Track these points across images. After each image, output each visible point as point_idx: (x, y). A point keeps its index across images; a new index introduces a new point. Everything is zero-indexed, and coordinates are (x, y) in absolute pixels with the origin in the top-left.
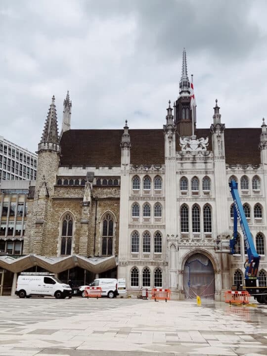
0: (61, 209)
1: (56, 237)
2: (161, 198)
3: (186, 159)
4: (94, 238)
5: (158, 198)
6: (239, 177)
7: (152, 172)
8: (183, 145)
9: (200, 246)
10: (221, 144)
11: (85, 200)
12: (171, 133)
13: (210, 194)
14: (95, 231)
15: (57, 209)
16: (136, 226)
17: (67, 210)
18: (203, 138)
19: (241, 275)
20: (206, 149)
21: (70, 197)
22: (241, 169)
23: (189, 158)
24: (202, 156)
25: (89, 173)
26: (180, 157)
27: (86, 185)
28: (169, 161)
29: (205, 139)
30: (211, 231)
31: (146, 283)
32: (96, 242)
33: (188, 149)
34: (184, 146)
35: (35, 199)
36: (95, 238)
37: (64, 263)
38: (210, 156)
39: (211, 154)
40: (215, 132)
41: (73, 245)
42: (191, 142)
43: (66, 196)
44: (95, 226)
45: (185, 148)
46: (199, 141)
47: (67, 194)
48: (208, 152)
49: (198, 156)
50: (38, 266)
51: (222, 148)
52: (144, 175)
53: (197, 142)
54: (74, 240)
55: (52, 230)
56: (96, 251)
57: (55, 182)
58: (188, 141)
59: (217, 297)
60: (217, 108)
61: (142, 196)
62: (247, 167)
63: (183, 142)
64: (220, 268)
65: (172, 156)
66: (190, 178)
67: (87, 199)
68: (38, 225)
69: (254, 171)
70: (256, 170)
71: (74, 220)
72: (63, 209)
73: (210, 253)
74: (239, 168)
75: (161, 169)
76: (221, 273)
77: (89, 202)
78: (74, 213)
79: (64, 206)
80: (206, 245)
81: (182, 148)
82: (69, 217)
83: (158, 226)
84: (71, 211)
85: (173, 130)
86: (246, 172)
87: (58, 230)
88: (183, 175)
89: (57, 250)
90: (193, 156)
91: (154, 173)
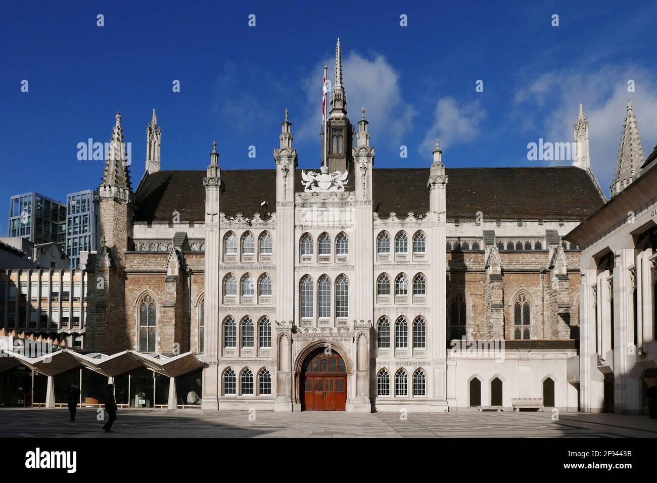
0: (136, 287)
2: (269, 267)
3: (311, 204)
5: (265, 267)
6: (392, 232)
8: (305, 182)
10: (368, 181)
11: (169, 274)
12: (287, 162)
13: (348, 259)
14: (190, 318)
15: (130, 287)
16: (230, 309)
17: (145, 288)
18: (338, 172)
19: (388, 376)
20: (343, 190)
21: (149, 269)
22: (397, 220)
24: (337, 200)
25: (179, 235)
26: (302, 202)
27: (170, 253)
28: (282, 207)
29: (343, 173)
30: (346, 315)
31: (248, 390)
32: (192, 334)
33: (314, 189)
34: (308, 185)
38: (349, 200)
39: (351, 197)
40: (358, 161)
42: (319, 178)
43: (144, 268)
44: (190, 313)
45: (310, 188)
46: (333, 176)
47: (145, 265)
48: (347, 193)
49: (330, 200)
51: (368, 188)
52: (243, 231)
53: (330, 178)
54: (158, 331)
57: (126, 246)
58: (315, 176)
59: (349, 407)
60: (363, 123)
61: (239, 263)
62: (406, 216)
63: (308, 177)
64: (355, 367)
65: (287, 200)
66: (315, 235)
67: (173, 272)
68: (99, 309)
69: (416, 223)
70: (419, 221)
71: (157, 303)
72: (140, 287)
73: (341, 347)
74: (393, 220)
75: (270, 221)
76: (355, 374)
77: (176, 276)
78: (157, 293)
79: (142, 282)
80: (334, 335)
81: (305, 188)
82: (149, 299)
83: (265, 309)
84: (153, 290)
85: (290, 158)
86: (403, 225)
87: (135, 317)
88: (306, 231)
89: (134, 345)
90: (323, 201)
91: (258, 227)
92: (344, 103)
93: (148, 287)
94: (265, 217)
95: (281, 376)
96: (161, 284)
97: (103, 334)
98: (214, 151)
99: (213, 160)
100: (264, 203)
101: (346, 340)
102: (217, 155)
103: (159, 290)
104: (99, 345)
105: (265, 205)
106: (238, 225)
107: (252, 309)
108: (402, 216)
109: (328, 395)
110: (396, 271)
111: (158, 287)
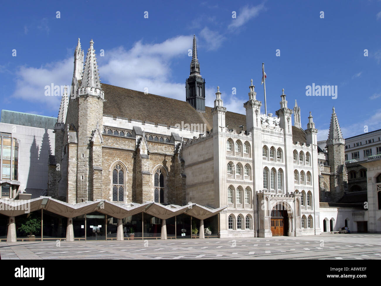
0: (110, 158)
1: (108, 184)
2: (250, 160)
3: (267, 131)
5: (248, 160)
6: (299, 151)
8: (263, 119)
9: (283, 199)
12: (257, 107)
15: (106, 158)
17: (117, 159)
20: (278, 126)
21: (120, 148)
22: (300, 146)
24: (277, 131)
26: (263, 129)
28: (256, 130)
29: (278, 118)
34: (264, 121)
39: (282, 131)
40: (286, 115)
41: (126, 193)
43: (116, 146)
45: (264, 123)
46: (274, 119)
47: (117, 144)
48: (280, 129)
49: (274, 131)
52: (236, 140)
58: (267, 117)
63: (264, 117)
65: (258, 127)
67: (144, 152)
68: (96, 171)
69: (307, 148)
72: (113, 158)
74: (298, 145)
75: (249, 136)
76: (295, 218)
77: (147, 155)
79: (114, 155)
83: (248, 183)
84: (122, 161)
85: (259, 105)
86: (302, 148)
87: (110, 178)
88: (265, 144)
89: (110, 196)
90: (271, 131)
91: (244, 138)
93: (119, 159)
94: (246, 134)
96: (128, 158)
97: (99, 188)
101: (290, 201)
103: (127, 162)
104: (97, 196)
105: (242, 127)
106: (234, 136)
107: (242, 182)
108: (302, 144)
109: (277, 228)
110: (300, 169)
111: (126, 160)
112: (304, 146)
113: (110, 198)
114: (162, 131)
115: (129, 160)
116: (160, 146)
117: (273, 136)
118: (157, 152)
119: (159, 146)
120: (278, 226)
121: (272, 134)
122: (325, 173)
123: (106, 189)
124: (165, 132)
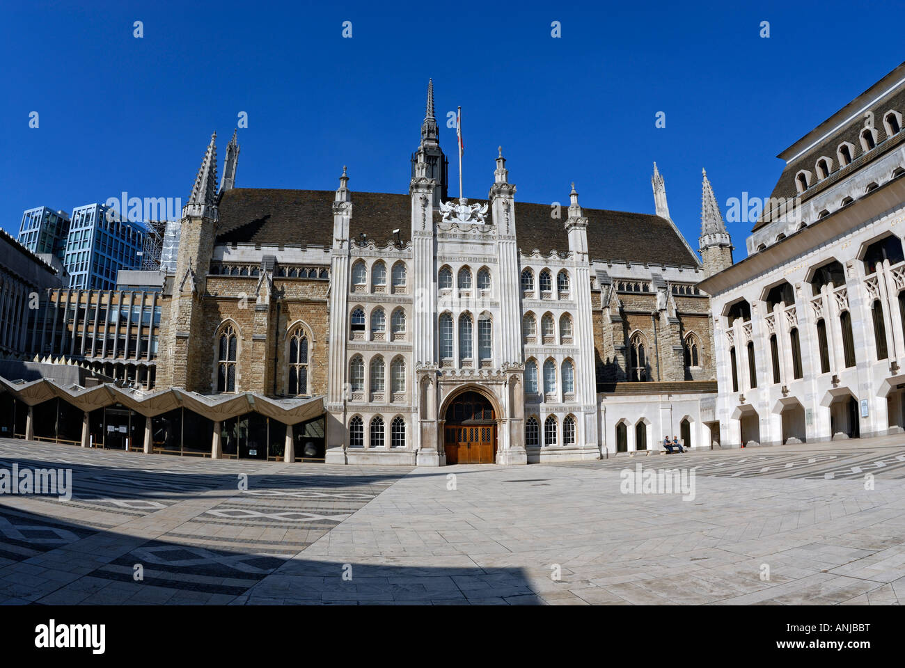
0: (216, 316)
1: (209, 361)
2: (405, 300)
3: (450, 236)
4: (274, 365)
5: (400, 300)
6: (537, 270)
7: (390, 255)
8: (444, 212)
9: (475, 381)
10: (511, 216)
11: (259, 302)
12: (426, 191)
13: (489, 295)
14: (276, 354)
15: (210, 316)
16: (359, 346)
17: (227, 317)
18: (478, 205)
19: (536, 424)
20: (483, 223)
21: (232, 296)
22: (540, 258)
23: (455, 236)
24: (478, 233)
25: (267, 259)
26: (441, 232)
27: (260, 277)
28: (420, 237)
29: (483, 206)
32: (278, 372)
33: (453, 220)
34: (446, 215)
35: (173, 297)
36: (276, 365)
37: (230, 404)
38: (490, 233)
39: (491, 230)
40: (498, 196)
41: (238, 376)
42: (458, 208)
43: (228, 294)
44: (277, 348)
45: (448, 218)
46: (473, 208)
47: (228, 290)
48: (487, 227)
49: (471, 232)
50: (184, 408)
51: (511, 223)
52: (374, 260)
53: (469, 209)
54: (238, 368)
55: (203, 350)
56: (278, 387)
57: (208, 269)
58: (454, 207)
59: (501, 458)
60: (501, 161)
61: (370, 295)
62: (550, 255)
63: (446, 208)
64: (507, 414)
65: (426, 229)
66: (456, 268)
67: (263, 300)
68: (180, 340)
69: (560, 261)
70: (563, 260)
71: (239, 335)
72: (221, 316)
73: (491, 391)
74: (537, 257)
75: (405, 251)
76: (508, 422)
77: (267, 305)
78: (240, 323)
79: (223, 310)
80: (484, 378)
81: (443, 218)
82: (230, 330)
83: (400, 348)
84: (236, 319)
85: (429, 187)
86: (547, 262)
87: (213, 350)
88: (445, 263)
89: (212, 382)
90: (463, 233)
91: (392, 256)
92: (437, 133)
93: (230, 315)
94: (400, 246)
95: (425, 424)
96: (245, 313)
98: (344, 175)
99: (343, 184)
100: (397, 230)
101: (497, 384)
102: (346, 179)
103: (244, 320)
105: (398, 233)
106: (370, 254)
107: (384, 347)
108: (546, 254)
109: (473, 447)
110: (543, 309)
111: (241, 317)
112: (554, 257)
113: (212, 385)
114: (314, 258)
115: (246, 317)
116: (303, 285)
117: (467, 243)
118: (295, 297)
119: (300, 287)
120: (477, 440)
121: (464, 241)
122: (696, 312)
123: (206, 369)
124: (320, 259)
